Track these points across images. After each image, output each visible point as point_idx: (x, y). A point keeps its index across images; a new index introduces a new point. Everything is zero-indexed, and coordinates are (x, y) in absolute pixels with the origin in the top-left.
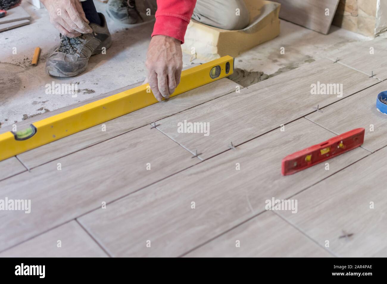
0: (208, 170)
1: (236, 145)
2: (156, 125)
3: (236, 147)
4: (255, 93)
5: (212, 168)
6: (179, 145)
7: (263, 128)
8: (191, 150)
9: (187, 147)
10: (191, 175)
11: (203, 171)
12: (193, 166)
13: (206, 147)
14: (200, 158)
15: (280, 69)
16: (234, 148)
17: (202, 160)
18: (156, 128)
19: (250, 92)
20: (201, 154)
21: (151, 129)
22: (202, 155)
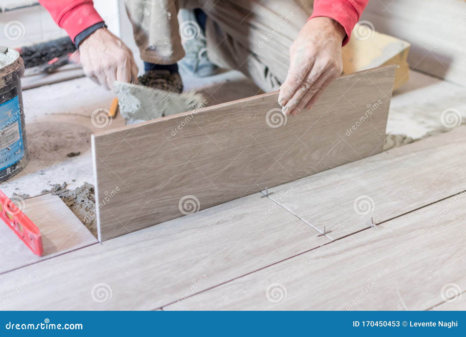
0: (340, 253)
1: (378, 223)
2: (268, 193)
3: (377, 225)
4: (398, 159)
5: (346, 250)
6: (300, 219)
7: (412, 203)
8: (316, 226)
9: (310, 222)
10: (318, 258)
11: (334, 254)
12: (320, 247)
13: (337, 224)
14: (330, 237)
15: (428, 132)
16: (375, 226)
17: (333, 240)
18: (269, 196)
19: (391, 158)
20: (330, 232)
21: (262, 197)
22: (332, 233)
